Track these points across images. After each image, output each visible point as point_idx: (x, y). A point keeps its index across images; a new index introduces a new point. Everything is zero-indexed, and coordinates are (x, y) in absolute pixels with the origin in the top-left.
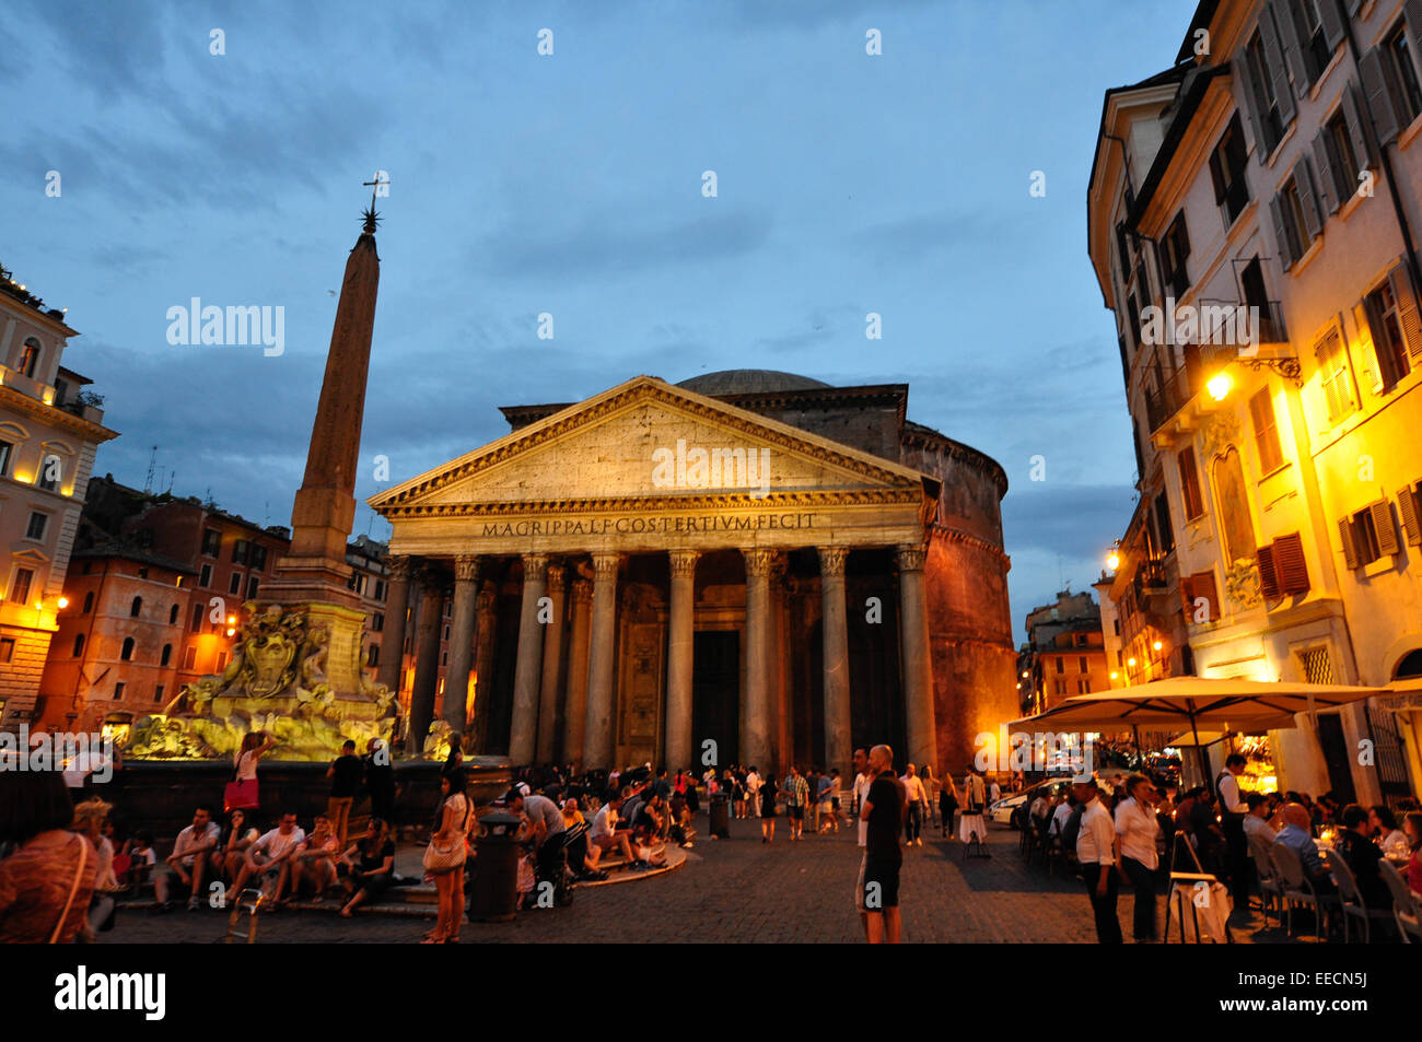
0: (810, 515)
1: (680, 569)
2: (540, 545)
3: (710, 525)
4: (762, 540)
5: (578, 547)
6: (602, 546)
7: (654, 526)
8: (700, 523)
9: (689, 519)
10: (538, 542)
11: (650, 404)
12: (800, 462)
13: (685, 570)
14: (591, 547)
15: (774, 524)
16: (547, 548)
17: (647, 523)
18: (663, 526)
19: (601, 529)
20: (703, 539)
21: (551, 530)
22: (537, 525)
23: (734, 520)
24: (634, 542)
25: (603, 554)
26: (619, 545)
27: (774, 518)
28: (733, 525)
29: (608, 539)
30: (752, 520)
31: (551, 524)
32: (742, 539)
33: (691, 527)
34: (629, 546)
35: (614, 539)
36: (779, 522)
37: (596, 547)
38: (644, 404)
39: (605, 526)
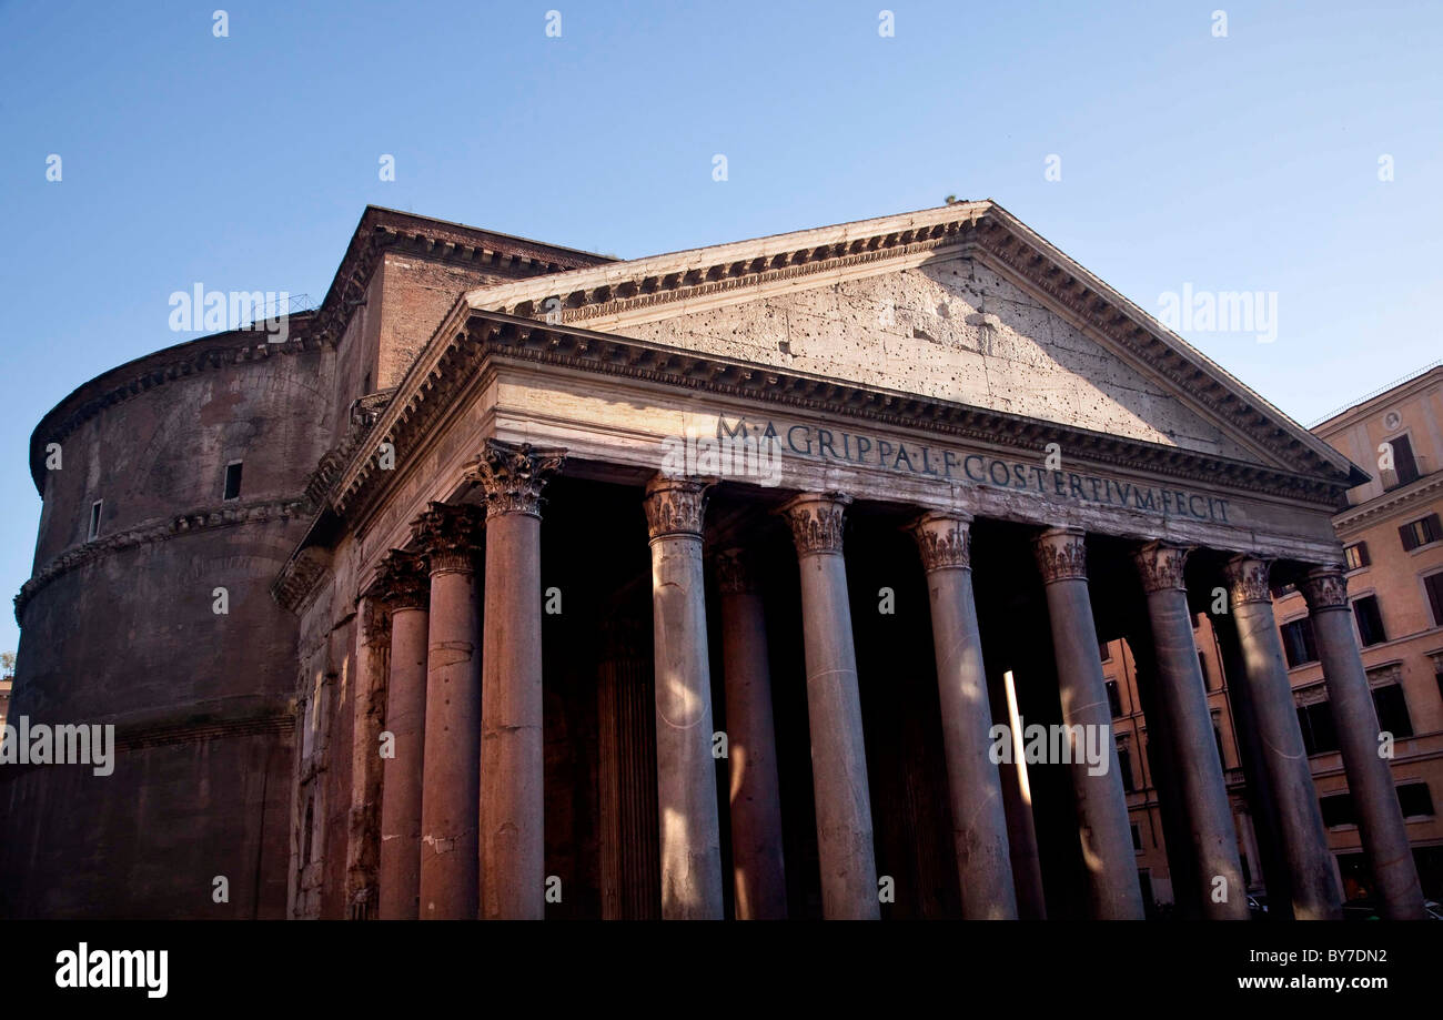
0: (1222, 502)
1: (1063, 565)
2: (840, 480)
3: (1102, 492)
4: (1173, 531)
5: (908, 496)
6: (948, 502)
7: (1022, 479)
8: (1087, 486)
9: (1071, 476)
10: (837, 473)
11: (976, 255)
12: (1193, 415)
13: (1072, 567)
14: (931, 500)
15: (1182, 509)
16: (854, 489)
17: (1011, 470)
18: (1035, 480)
19: (939, 467)
20: (1098, 515)
21: (854, 453)
22: (826, 438)
23: (1131, 491)
24: (997, 504)
25: (952, 516)
26: (977, 507)
27: (1181, 498)
28: (1132, 500)
29: (957, 490)
30: (1154, 495)
31: (852, 440)
32: (1150, 527)
33: (1076, 491)
34: (993, 508)
35: (967, 491)
36: (1187, 505)
37: (938, 500)
38: (967, 255)
39: (948, 464)
